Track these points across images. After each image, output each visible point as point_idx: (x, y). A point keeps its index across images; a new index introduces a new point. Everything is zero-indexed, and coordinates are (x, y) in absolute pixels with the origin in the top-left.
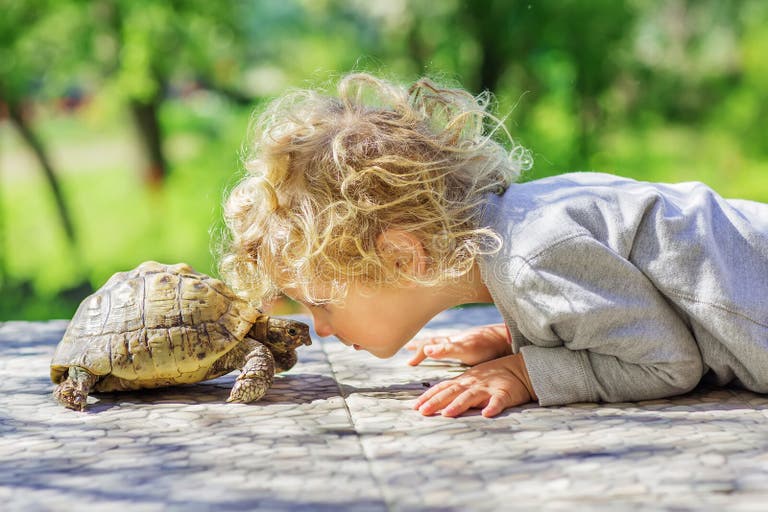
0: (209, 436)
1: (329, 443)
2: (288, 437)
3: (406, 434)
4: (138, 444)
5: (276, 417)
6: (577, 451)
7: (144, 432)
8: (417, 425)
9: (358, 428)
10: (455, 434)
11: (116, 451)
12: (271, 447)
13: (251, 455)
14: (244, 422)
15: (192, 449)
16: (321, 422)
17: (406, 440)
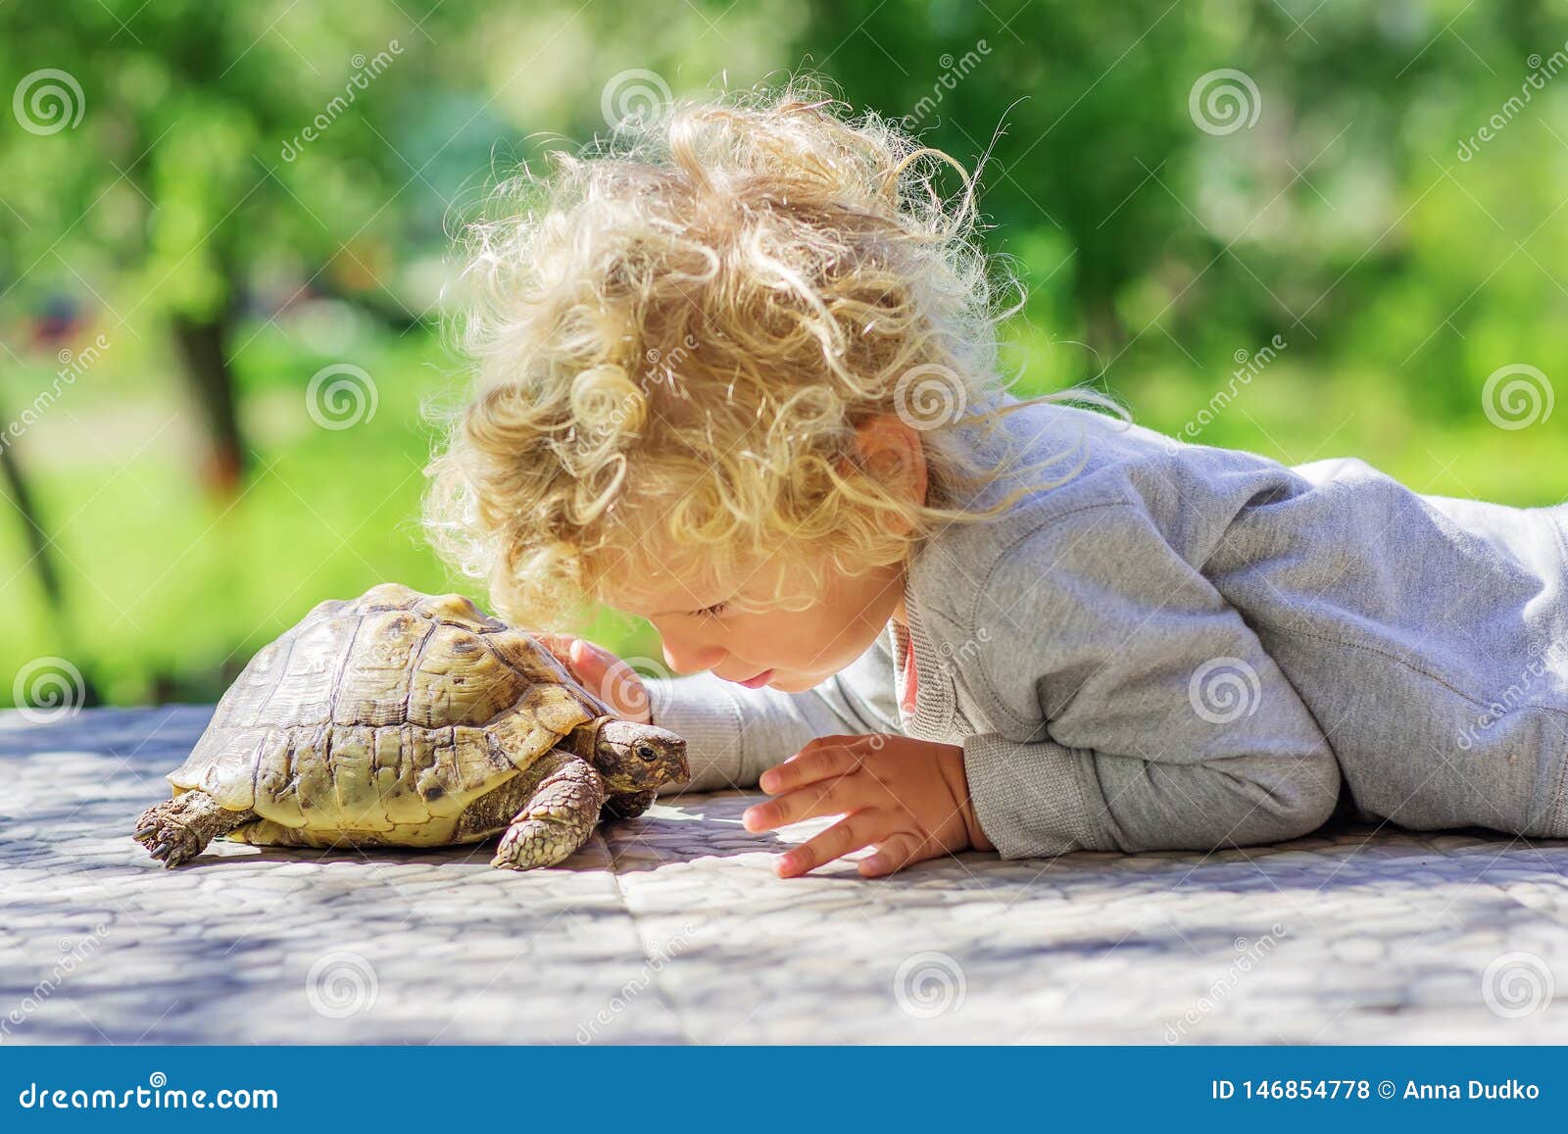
0: (327, 920)
1: (572, 932)
2: (487, 921)
3: (729, 913)
4: (176, 938)
5: (464, 884)
6: (1081, 938)
7: (193, 915)
8: (753, 895)
9: (632, 904)
10: (832, 911)
11: (134, 951)
12: (452, 939)
13: (410, 956)
14: (396, 895)
15: (288, 945)
16: (554, 891)
17: (729, 924)
